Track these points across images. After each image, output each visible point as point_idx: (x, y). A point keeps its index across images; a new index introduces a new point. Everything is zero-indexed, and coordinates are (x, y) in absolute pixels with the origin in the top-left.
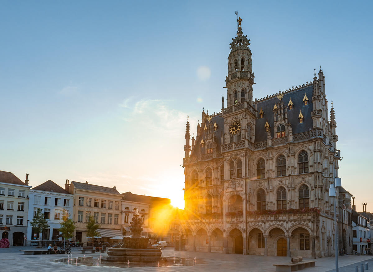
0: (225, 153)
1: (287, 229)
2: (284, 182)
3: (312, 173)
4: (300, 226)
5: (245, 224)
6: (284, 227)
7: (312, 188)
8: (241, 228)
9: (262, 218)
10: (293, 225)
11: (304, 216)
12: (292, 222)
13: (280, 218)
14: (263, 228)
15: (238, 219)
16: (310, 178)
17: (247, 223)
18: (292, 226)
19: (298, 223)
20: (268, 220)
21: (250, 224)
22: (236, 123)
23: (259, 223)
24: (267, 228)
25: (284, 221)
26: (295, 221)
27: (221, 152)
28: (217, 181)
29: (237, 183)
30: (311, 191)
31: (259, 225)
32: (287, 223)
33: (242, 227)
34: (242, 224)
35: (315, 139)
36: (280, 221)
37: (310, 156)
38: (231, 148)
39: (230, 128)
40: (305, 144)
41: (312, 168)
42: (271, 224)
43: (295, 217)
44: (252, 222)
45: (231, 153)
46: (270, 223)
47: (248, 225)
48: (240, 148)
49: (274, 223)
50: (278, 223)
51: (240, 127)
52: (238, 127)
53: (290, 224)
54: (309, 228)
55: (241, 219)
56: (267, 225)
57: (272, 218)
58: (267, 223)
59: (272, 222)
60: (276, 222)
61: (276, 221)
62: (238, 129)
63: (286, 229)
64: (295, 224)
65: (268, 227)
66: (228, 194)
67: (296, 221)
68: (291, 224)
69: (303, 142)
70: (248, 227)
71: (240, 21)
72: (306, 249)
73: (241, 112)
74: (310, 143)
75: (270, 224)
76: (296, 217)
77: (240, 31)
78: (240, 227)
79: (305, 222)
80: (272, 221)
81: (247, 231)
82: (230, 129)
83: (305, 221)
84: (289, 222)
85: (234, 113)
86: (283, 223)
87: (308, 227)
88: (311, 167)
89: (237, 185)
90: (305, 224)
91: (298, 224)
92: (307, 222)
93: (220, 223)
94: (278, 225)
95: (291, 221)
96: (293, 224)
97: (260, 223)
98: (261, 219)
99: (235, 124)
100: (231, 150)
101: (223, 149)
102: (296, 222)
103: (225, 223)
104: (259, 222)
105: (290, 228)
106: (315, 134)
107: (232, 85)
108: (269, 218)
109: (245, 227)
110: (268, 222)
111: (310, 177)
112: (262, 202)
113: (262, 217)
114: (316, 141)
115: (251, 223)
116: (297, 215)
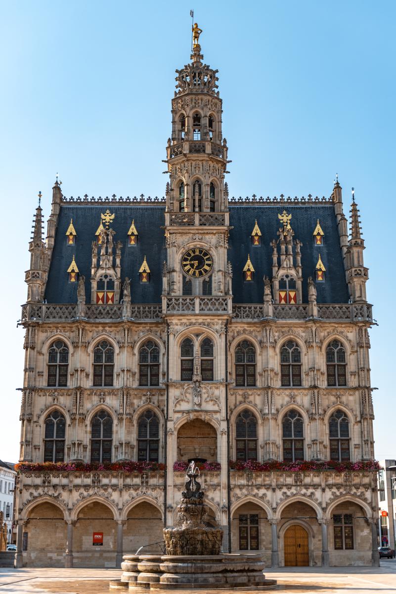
0: (173, 315)
1: (324, 505)
2: (298, 399)
3: (356, 389)
4: (348, 498)
5: (225, 492)
6: (317, 500)
7: (356, 418)
8: (215, 501)
9: (267, 479)
10: (336, 497)
11: (356, 478)
12: (333, 490)
13: (307, 480)
14: (268, 502)
15: (208, 479)
16: (351, 398)
17: (229, 489)
18: (332, 497)
19: (344, 492)
20: (279, 483)
21: (237, 491)
22: (201, 252)
23: (260, 490)
24: (279, 501)
25: (316, 486)
26: (338, 486)
27: (164, 312)
28: (131, 379)
29: (204, 391)
30: (354, 425)
31: (260, 495)
32: (324, 490)
33: (217, 499)
34: (217, 492)
35: (362, 322)
36: (307, 486)
37: (350, 354)
38: (191, 307)
39: (186, 260)
40: (342, 327)
41: (355, 378)
42: (289, 493)
43: (338, 478)
44: (241, 487)
45: (187, 319)
46: (285, 490)
47: (232, 494)
48: (214, 312)
49: (293, 490)
50: (304, 491)
51: (209, 262)
52: (207, 262)
53: (328, 494)
54: (366, 503)
55: (215, 481)
56: (279, 494)
57: (290, 480)
58: (278, 491)
59: (291, 488)
60: (299, 488)
61: (299, 486)
62: (206, 267)
63: (320, 504)
64: (338, 493)
65: (281, 500)
66: (179, 415)
67: (340, 488)
68: (330, 493)
69: (337, 324)
70: (233, 499)
71: (197, 32)
72: (346, 549)
73: (215, 232)
74: (349, 327)
75: (285, 493)
76: (340, 480)
77: (197, 52)
78: (213, 499)
79: (360, 490)
80: (289, 487)
81: (231, 509)
82: (185, 263)
83: (357, 488)
84: (327, 490)
85: (197, 229)
86: (314, 490)
87: (365, 500)
88: (353, 377)
89: (205, 396)
90: (358, 494)
91: (346, 494)
92: (362, 490)
93: (154, 487)
94: (304, 495)
95: (330, 486)
96: (335, 493)
97: (262, 491)
98: (264, 480)
99: (197, 253)
100: (190, 312)
101: (168, 305)
102: (341, 490)
103: (170, 490)
104: (259, 487)
105: (329, 502)
106: (361, 314)
107: (190, 165)
108: (282, 480)
109: (225, 501)
110: (280, 489)
111: (351, 395)
112: (248, 440)
113: (268, 476)
114: (363, 326)
115: (241, 489)
116: (343, 474)
